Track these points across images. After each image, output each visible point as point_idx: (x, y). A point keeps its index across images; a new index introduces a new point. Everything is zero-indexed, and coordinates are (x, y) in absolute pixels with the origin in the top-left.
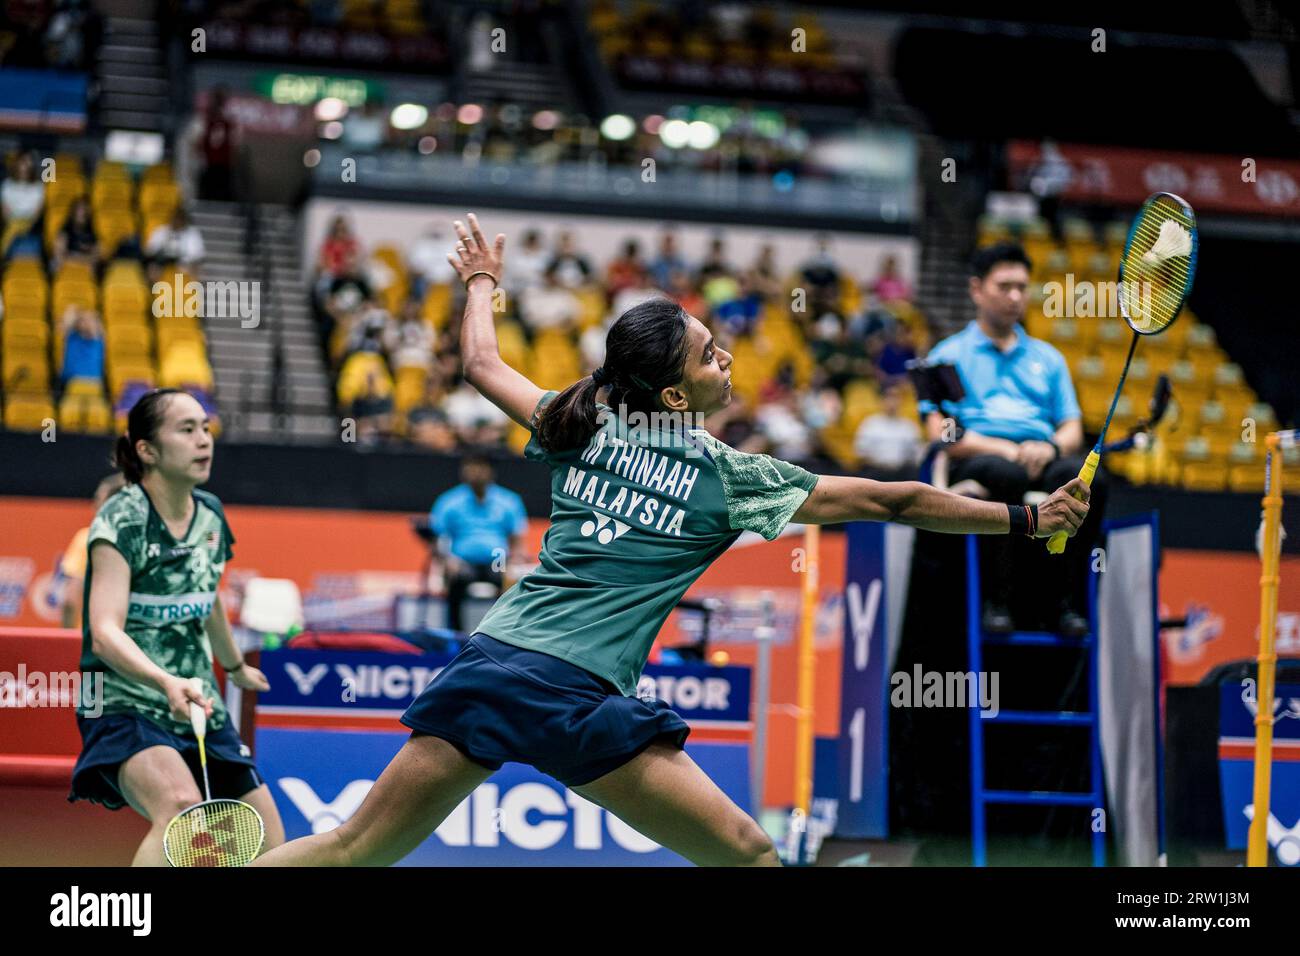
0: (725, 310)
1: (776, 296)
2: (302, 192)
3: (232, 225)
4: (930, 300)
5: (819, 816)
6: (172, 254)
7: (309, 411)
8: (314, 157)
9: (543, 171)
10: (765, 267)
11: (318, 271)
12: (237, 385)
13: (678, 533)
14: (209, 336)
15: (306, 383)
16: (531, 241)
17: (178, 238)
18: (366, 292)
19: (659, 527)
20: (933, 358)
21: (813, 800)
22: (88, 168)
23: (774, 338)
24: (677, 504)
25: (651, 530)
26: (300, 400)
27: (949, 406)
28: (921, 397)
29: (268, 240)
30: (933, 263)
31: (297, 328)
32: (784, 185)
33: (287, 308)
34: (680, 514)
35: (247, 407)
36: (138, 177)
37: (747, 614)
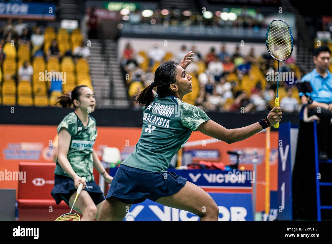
0: (240, 67)
1: (256, 63)
2: (118, 36)
3: (97, 46)
4: (301, 63)
5: (273, 214)
6: (80, 55)
7: (121, 99)
8: (121, 26)
9: (187, 28)
10: (252, 54)
11: (122, 58)
12: (100, 92)
13: (168, 127)
14: (92, 78)
15: (120, 91)
16: (184, 48)
17: (82, 50)
18: (137, 65)
19: (163, 126)
20: (303, 80)
21: (270, 210)
22: (56, 30)
23: (255, 74)
24: (168, 118)
25: (161, 127)
26: (118, 96)
27: (308, 94)
28: (299, 92)
29: (108, 50)
30: (301, 52)
31: (117, 75)
32: (256, 30)
33: (114, 69)
34: (168, 121)
35: (103, 98)
36: (70, 33)
37: (249, 155)
